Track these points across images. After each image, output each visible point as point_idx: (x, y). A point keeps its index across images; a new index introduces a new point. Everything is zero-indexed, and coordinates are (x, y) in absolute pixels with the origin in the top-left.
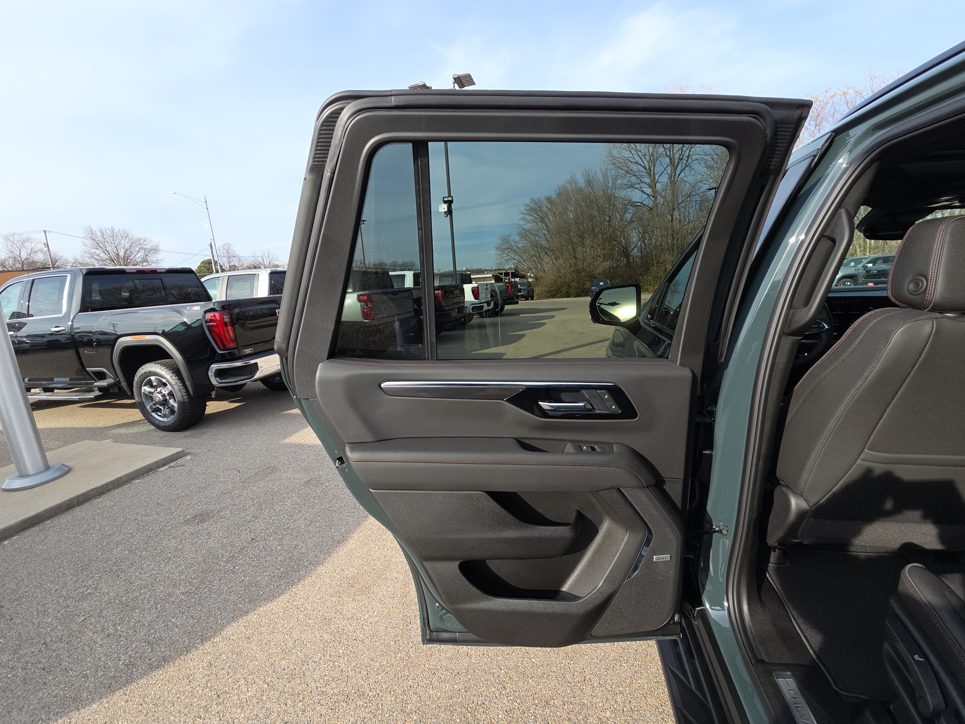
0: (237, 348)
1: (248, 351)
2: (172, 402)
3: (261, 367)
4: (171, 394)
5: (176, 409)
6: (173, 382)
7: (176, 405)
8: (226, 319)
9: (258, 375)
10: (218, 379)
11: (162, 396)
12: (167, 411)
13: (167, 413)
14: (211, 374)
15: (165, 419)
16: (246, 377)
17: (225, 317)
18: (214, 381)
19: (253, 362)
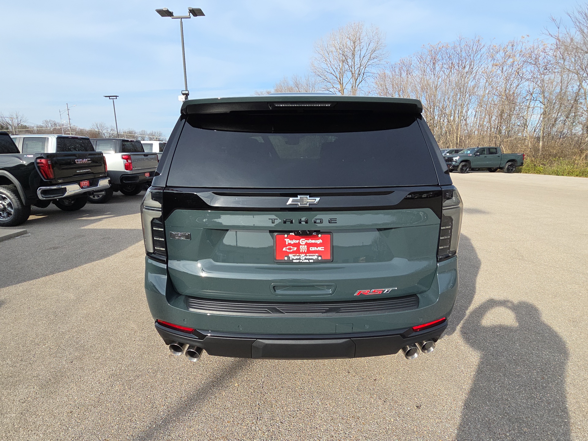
0: (55, 179)
1: (60, 181)
2: (9, 209)
3: (68, 190)
4: (10, 205)
5: (12, 213)
6: (11, 197)
7: (13, 211)
8: (49, 163)
9: (66, 194)
10: (42, 195)
11: (3, 205)
12: (5, 215)
13: (6, 216)
14: (39, 192)
15: (4, 219)
16: (60, 195)
17: (49, 162)
18: (40, 197)
19: (63, 187)
